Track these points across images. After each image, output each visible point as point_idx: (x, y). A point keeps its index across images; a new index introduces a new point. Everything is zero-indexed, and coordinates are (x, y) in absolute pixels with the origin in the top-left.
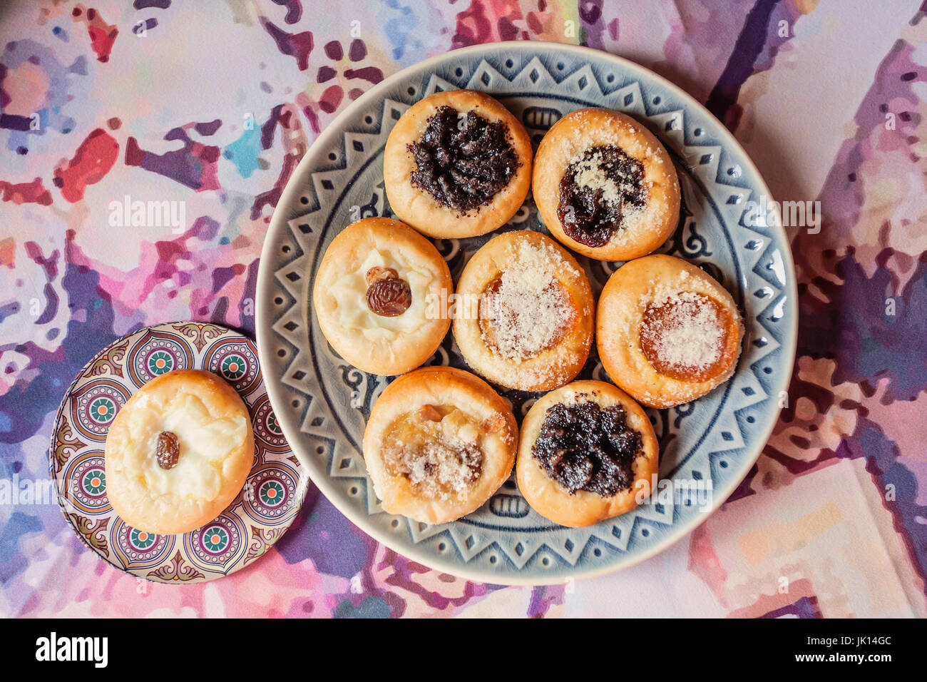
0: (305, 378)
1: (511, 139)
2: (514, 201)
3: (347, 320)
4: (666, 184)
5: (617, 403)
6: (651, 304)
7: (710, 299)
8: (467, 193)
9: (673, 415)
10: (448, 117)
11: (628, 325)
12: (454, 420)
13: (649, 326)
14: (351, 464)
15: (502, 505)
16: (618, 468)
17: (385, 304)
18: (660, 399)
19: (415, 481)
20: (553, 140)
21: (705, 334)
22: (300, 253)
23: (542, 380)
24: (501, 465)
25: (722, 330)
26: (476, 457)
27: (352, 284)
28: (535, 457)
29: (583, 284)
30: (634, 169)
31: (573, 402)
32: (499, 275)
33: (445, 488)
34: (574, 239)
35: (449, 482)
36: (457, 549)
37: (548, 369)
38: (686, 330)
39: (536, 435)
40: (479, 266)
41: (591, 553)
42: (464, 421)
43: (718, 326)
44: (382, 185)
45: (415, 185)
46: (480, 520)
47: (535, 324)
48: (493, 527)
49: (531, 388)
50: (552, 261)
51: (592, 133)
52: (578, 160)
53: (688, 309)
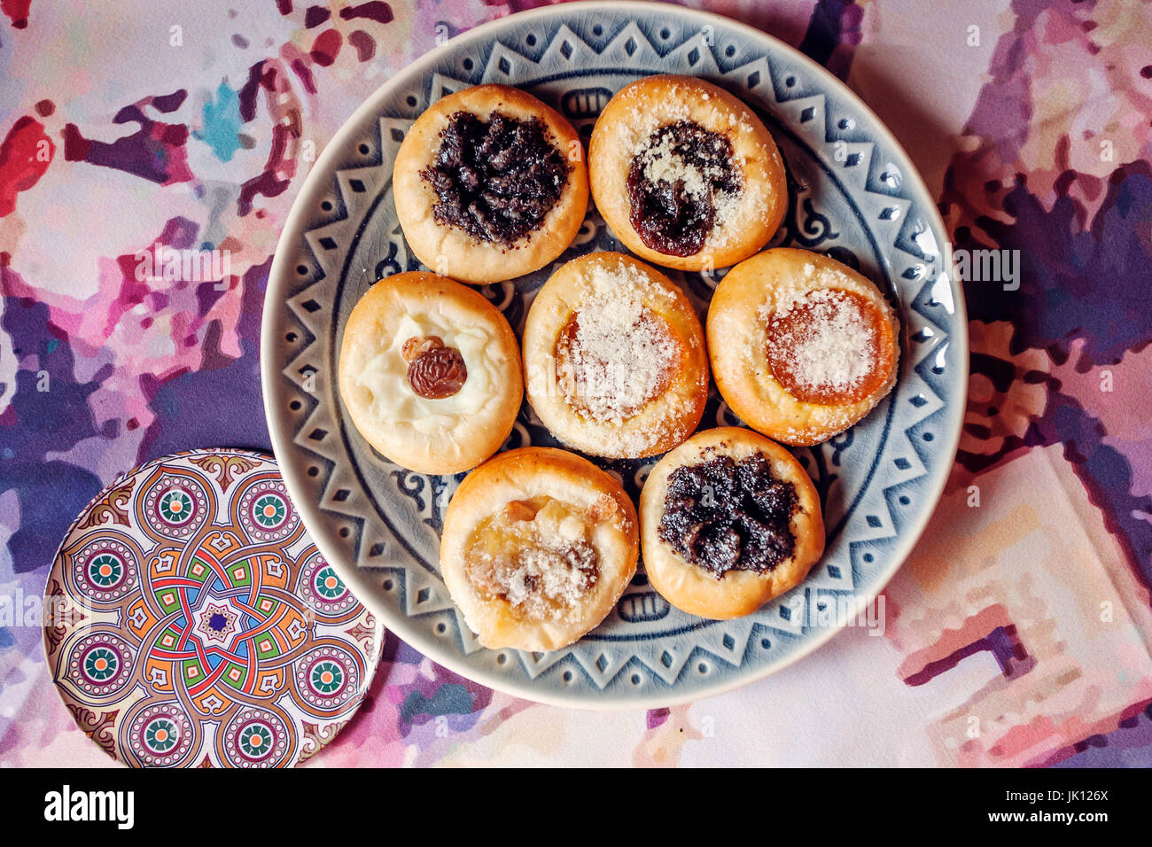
0: (349, 498)
1: (553, 138)
2: (572, 218)
3: (388, 412)
4: (763, 158)
5: (755, 451)
6: (773, 315)
7: (848, 294)
8: (510, 219)
9: (829, 450)
10: (467, 127)
11: (750, 347)
12: (551, 514)
13: (777, 344)
14: (431, 595)
15: (634, 607)
16: (772, 534)
17: (433, 383)
18: (809, 434)
19: (516, 602)
20: (606, 129)
21: (850, 340)
22: (310, 338)
23: (653, 440)
24: (622, 560)
25: (870, 331)
26: (589, 555)
27: (386, 366)
28: (664, 540)
29: (683, 308)
30: (718, 145)
31: (699, 461)
32: (574, 316)
33: (556, 603)
34: (659, 251)
35: (559, 594)
36: (587, 676)
37: (658, 426)
38: (825, 339)
39: (659, 512)
40: (545, 311)
41: (758, 646)
42: (564, 513)
43: (864, 327)
44: (399, 230)
45: (440, 221)
46: (610, 632)
47: (631, 371)
48: (628, 638)
49: (642, 453)
50: (637, 286)
51: (654, 110)
52: (644, 149)
53: (822, 312)
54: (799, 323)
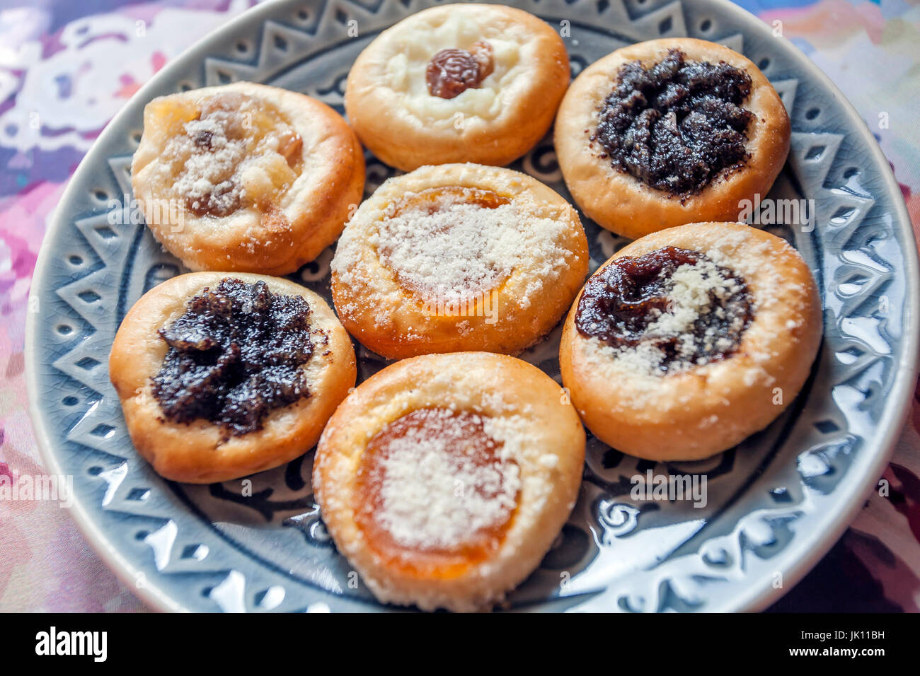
1: (726, 177)
6: (489, 416)
7: (513, 513)
12: (279, 169)
13: (449, 418)
18: (323, 458)
19: (188, 127)
21: (444, 513)
23: (346, 278)
25: (454, 543)
26: (224, 203)
27: (466, 33)
31: (314, 327)
32: (506, 201)
35: (187, 171)
37: (363, 280)
38: (448, 480)
41: (72, 393)
42: (277, 179)
43: (461, 535)
45: (622, 69)
46: (142, 247)
47: (435, 256)
48: (129, 266)
50: (540, 260)
52: (715, 261)
53: (487, 479)
54: (475, 447)
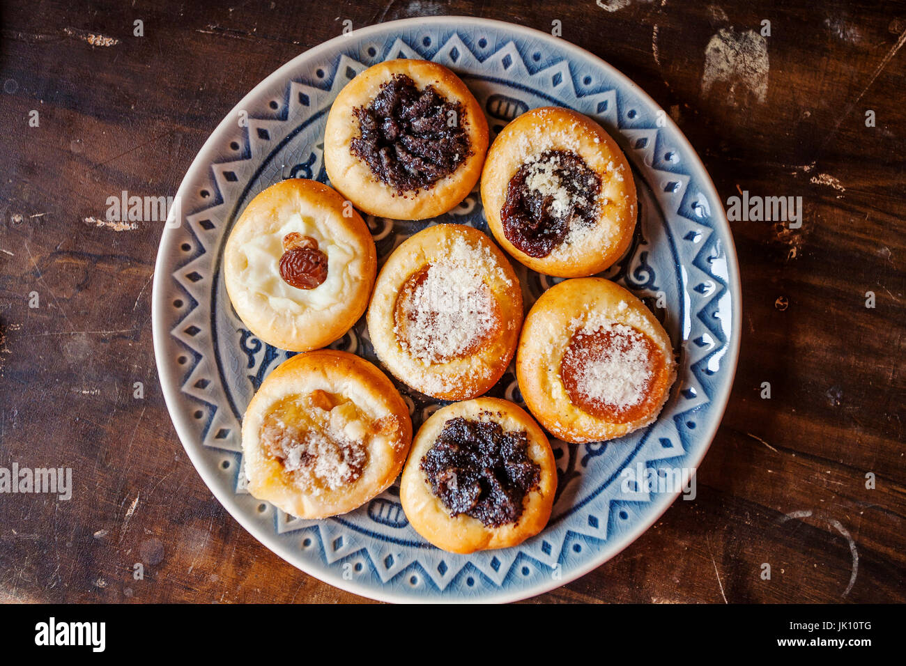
0: (198, 335)
1: (467, 124)
2: (457, 191)
3: (254, 283)
4: (622, 204)
5: (522, 429)
6: (581, 329)
7: (645, 337)
8: (407, 173)
9: (582, 452)
10: (405, 88)
11: (552, 347)
12: (344, 412)
13: (574, 353)
14: (229, 436)
15: (381, 510)
16: (507, 499)
17: (297, 274)
18: (570, 432)
19: (289, 469)
20: (510, 134)
21: (632, 373)
22: (219, 200)
23: (448, 388)
24: (384, 471)
25: (650, 373)
26: (360, 456)
27: (267, 246)
28: (423, 469)
29: (514, 295)
30: (591, 181)
31: (476, 418)
32: (427, 267)
33: (320, 482)
34: (513, 244)
35: (325, 477)
36: (322, 549)
37: (456, 378)
38: (613, 365)
39: (429, 445)
40: (407, 254)
41: (464, 580)
42: (355, 416)
43: (647, 368)
44: (321, 147)
45: (354, 152)
46: (354, 521)
47: (453, 327)
48: (367, 532)
49: (436, 394)
50: (485, 264)
51: (553, 134)
52: (534, 161)
53: (619, 343)
54: (598, 344)
